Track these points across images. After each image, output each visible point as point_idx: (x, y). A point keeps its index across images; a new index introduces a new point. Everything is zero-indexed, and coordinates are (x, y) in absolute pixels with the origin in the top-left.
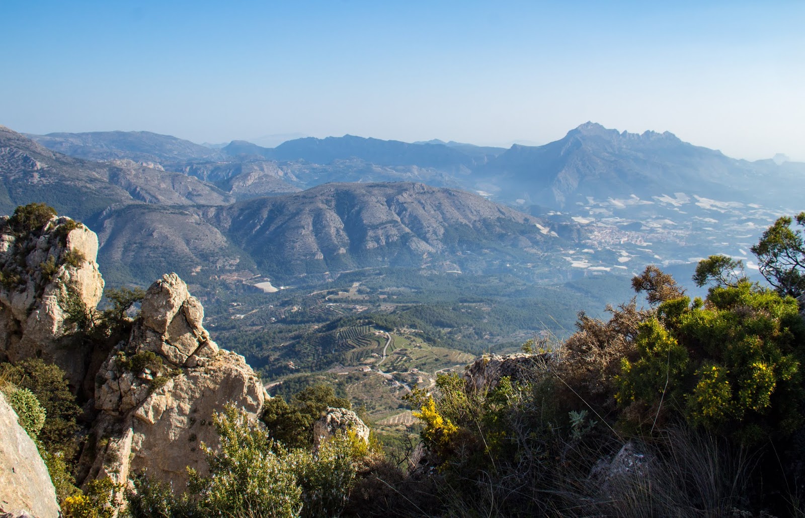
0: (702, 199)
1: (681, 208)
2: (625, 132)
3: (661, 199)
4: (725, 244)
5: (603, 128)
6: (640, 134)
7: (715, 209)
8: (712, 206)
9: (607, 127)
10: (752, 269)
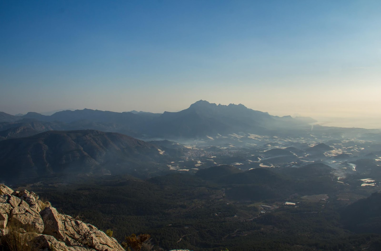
0: (251, 135)
1: (240, 139)
2: (220, 104)
3: (232, 135)
4: (253, 155)
5: (209, 103)
6: (227, 105)
7: (257, 139)
8: (255, 138)
9: (210, 102)
10: (262, 167)
